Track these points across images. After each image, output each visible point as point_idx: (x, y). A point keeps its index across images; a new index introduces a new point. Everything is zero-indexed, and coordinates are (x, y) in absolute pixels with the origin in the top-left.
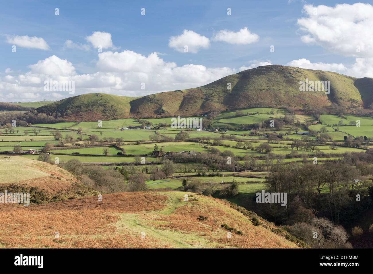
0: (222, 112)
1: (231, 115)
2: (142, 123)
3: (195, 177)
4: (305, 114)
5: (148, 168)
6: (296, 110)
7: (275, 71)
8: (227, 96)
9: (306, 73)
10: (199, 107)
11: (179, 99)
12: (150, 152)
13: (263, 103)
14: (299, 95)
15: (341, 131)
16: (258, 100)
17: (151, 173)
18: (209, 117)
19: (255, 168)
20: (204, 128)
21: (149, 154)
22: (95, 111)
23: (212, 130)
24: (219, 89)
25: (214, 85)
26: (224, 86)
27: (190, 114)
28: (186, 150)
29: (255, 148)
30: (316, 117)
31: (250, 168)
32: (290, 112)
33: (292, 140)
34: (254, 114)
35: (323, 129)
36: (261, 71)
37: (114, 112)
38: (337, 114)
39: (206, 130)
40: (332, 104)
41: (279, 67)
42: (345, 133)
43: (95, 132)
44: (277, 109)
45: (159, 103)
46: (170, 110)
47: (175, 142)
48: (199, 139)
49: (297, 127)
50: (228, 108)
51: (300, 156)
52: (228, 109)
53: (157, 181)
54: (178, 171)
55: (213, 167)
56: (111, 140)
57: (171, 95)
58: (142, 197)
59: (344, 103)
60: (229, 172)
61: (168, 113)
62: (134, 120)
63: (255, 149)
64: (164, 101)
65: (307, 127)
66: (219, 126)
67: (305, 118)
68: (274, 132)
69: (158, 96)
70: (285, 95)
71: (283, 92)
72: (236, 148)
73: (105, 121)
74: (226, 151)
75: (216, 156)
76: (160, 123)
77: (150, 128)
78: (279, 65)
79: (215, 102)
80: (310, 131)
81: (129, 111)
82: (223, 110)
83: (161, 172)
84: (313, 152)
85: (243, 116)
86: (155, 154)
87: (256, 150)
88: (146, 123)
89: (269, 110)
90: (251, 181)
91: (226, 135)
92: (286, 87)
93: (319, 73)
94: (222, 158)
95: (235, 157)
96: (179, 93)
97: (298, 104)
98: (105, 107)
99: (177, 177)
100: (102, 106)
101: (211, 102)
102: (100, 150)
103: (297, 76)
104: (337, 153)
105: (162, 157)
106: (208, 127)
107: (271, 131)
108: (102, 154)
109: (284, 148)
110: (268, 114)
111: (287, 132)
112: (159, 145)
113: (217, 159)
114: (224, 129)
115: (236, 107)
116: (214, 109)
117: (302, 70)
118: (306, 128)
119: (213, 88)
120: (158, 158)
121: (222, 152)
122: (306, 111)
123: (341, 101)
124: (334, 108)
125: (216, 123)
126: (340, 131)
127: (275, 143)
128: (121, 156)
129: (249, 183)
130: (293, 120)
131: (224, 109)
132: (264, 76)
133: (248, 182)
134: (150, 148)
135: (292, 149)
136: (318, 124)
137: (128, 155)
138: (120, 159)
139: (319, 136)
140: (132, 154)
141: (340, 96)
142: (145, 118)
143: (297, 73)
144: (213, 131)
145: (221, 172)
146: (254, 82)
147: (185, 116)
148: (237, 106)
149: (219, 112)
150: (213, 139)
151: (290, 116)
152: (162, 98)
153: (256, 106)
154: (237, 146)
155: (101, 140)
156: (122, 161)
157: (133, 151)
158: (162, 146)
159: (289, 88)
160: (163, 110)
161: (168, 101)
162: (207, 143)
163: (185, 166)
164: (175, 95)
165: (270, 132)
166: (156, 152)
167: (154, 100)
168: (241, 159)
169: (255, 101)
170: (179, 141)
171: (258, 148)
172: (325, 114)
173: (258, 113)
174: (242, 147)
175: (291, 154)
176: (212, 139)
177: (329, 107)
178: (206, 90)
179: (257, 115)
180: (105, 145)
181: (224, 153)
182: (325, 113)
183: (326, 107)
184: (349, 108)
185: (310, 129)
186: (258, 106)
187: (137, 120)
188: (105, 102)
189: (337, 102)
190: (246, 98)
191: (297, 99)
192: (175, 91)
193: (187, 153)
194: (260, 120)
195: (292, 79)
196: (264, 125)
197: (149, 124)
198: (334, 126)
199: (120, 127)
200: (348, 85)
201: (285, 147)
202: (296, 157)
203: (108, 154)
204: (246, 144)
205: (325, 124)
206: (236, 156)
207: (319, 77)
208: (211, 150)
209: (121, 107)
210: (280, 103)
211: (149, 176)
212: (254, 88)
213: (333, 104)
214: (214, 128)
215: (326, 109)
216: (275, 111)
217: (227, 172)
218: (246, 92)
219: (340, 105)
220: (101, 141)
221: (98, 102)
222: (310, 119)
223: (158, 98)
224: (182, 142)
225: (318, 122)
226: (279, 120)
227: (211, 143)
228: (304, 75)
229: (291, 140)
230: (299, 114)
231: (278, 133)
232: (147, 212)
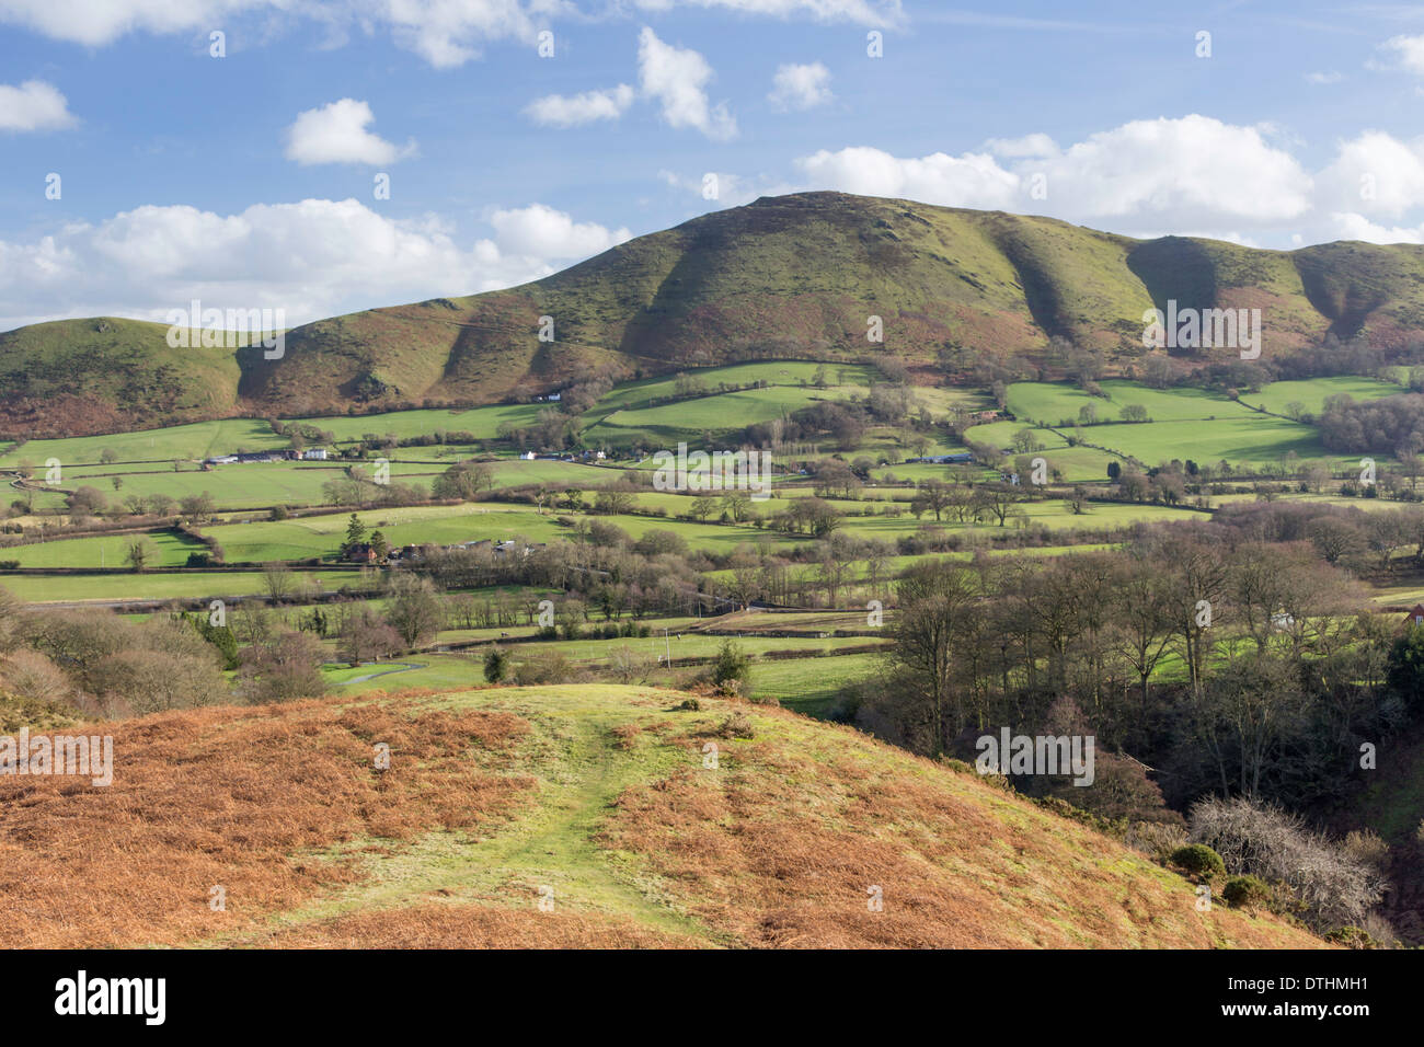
0: (618, 384)
1: (657, 395)
2: (290, 436)
3: (532, 644)
4: (949, 384)
5: (324, 616)
6: (911, 369)
7: (824, 217)
8: (635, 317)
9: (942, 222)
10: (524, 365)
11: (443, 333)
12: (330, 549)
13: (781, 343)
14: (923, 308)
15: (1093, 446)
16: (762, 332)
17: (339, 636)
18: (568, 405)
19: (782, 598)
20: (550, 450)
21: (327, 558)
22: (89, 394)
23: (581, 455)
24: (604, 293)
25: (581, 276)
26: (624, 277)
27: (489, 396)
28: (484, 533)
29: (768, 519)
30: (991, 394)
31: (761, 599)
32: (890, 378)
33: (908, 484)
34: (748, 388)
35: (1025, 442)
36: (771, 216)
37: (172, 395)
38: (1071, 381)
39: (558, 458)
40: (1048, 342)
41: (839, 200)
42: (1110, 451)
43: (90, 476)
44: (839, 367)
45: (360, 352)
46: (405, 381)
47: (433, 504)
48: (537, 490)
49: (919, 436)
50: (643, 366)
51: (954, 545)
52: (641, 369)
53: (367, 669)
54: (455, 623)
55: (605, 601)
56: (161, 505)
57: (406, 321)
58: (327, 732)
59: (1094, 335)
60: (674, 617)
61: (397, 392)
62: (257, 427)
63: (770, 522)
64: (378, 346)
65: (958, 433)
66: (608, 440)
67: (948, 400)
68: (834, 456)
69: (355, 325)
70: (866, 308)
71: (857, 298)
72: (690, 519)
73: (131, 431)
74: (653, 532)
75: (616, 556)
76: (367, 432)
77: (325, 457)
78: (838, 193)
79: (590, 344)
80: (973, 448)
81: (236, 391)
82: (623, 376)
83: (386, 627)
84: (1002, 525)
85: (704, 395)
86: (353, 554)
87: (772, 527)
88: (308, 438)
89: (808, 371)
90: (783, 649)
91: (643, 475)
92: (869, 277)
93: (994, 222)
94: (638, 561)
95: (691, 555)
96: (442, 311)
97: (916, 345)
98: (130, 374)
99: (453, 647)
100: (118, 371)
101: (572, 346)
102: (112, 550)
103: (908, 236)
104: (1097, 528)
105: (382, 567)
106: (564, 443)
107: (821, 450)
108: (120, 566)
109: (882, 514)
110: (803, 385)
111: (885, 454)
112: (369, 518)
113: (617, 566)
114: (629, 450)
115: (676, 361)
116: (589, 372)
117: (929, 211)
118: (955, 436)
119: (578, 286)
120: (364, 572)
121: (637, 537)
122: (949, 372)
123: (1084, 329)
124: (1057, 358)
125: (597, 427)
126: (1087, 446)
127: (843, 499)
128: (204, 571)
129: (776, 659)
130: (904, 406)
131: (627, 371)
132: (778, 235)
133: (773, 655)
134: (328, 533)
135: (915, 517)
136: (999, 420)
137: (235, 565)
138: (200, 582)
139: (1007, 465)
140: (254, 559)
141: (1076, 309)
142: (301, 417)
143: (908, 224)
144: (588, 460)
145: (640, 617)
146: (744, 262)
147: (467, 403)
148: (677, 357)
149: (605, 382)
150: (594, 489)
151: (892, 392)
152: (369, 332)
153: (755, 355)
154: (695, 512)
155: (116, 508)
156: (207, 591)
157: (255, 547)
158: (382, 524)
159: (882, 284)
160: (375, 382)
161: (397, 345)
162: (569, 505)
163: (483, 602)
164: (425, 320)
165: (817, 458)
166: (356, 546)
167: (339, 343)
168: (720, 563)
169: (750, 337)
170: (451, 500)
171: (782, 517)
172: (1025, 381)
173: (764, 385)
174: (715, 516)
175: (917, 535)
176: (588, 489)
177: (1039, 355)
178: (552, 296)
179: (763, 390)
180: (131, 527)
181: (643, 540)
182: (1024, 377)
183: (1026, 355)
184: (1113, 356)
185: (973, 441)
186: (761, 355)
187: (269, 425)
188: (130, 353)
189: (1068, 335)
190: (715, 325)
191: (916, 323)
192: (425, 304)
193: (490, 546)
194: (772, 409)
195: (892, 247)
196: (793, 430)
197: (318, 440)
198: (1062, 425)
199: (196, 456)
200: (1107, 269)
201: (886, 512)
202: (938, 547)
203: (148, 563)
204: (729, 502)
205: (1028, 421)
206: (693, 551)
207: (995, 237)
208: (588, 530)
209: (200, 372)
210: (847, 342)
211: (330, 647)
212: (745, 283)
213: (1052, 340)
214: (589, 446)
215: (1025, 362)
216: (830, 372)
217: (662, 617)
218: (711, 300)
219: (1078, 345)
220: (115, 514)
221: (99, 355)
222: (968, 400)
223: (352, 334)
224: (463, 503)
225: (998, 414)
226: (849, 409)
227: (586, 507)
228: (937, 231)
229: (904, 483)
230: (927, 385)
231: (850, 458)
232: (387, 846)
